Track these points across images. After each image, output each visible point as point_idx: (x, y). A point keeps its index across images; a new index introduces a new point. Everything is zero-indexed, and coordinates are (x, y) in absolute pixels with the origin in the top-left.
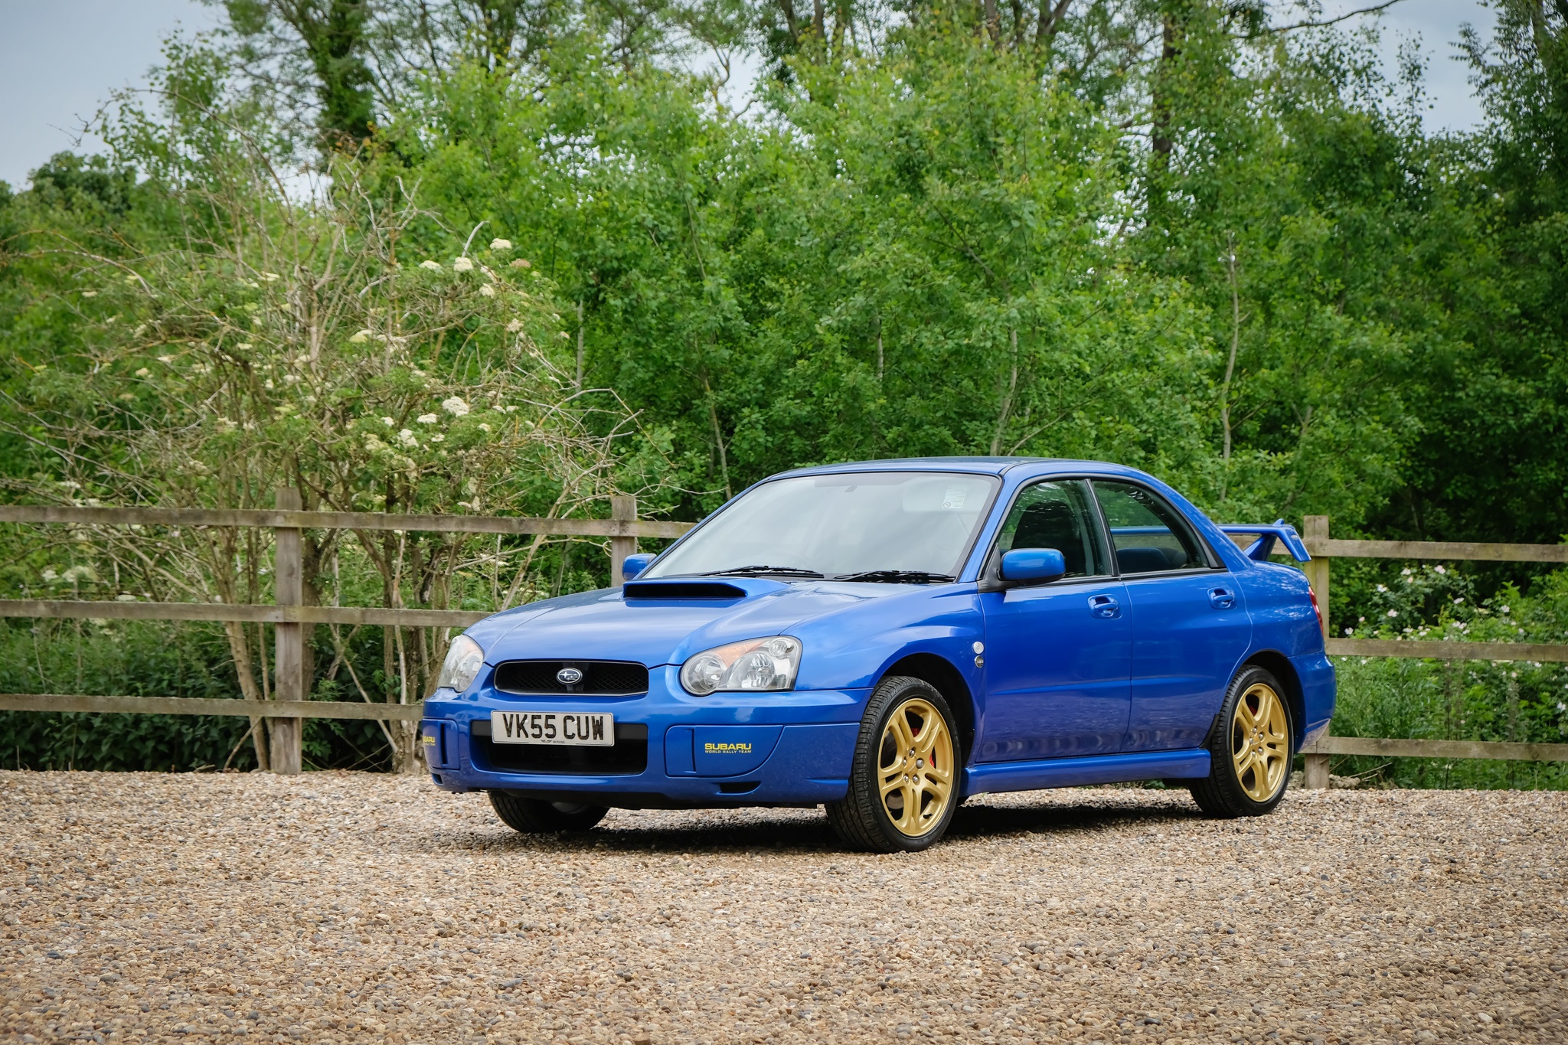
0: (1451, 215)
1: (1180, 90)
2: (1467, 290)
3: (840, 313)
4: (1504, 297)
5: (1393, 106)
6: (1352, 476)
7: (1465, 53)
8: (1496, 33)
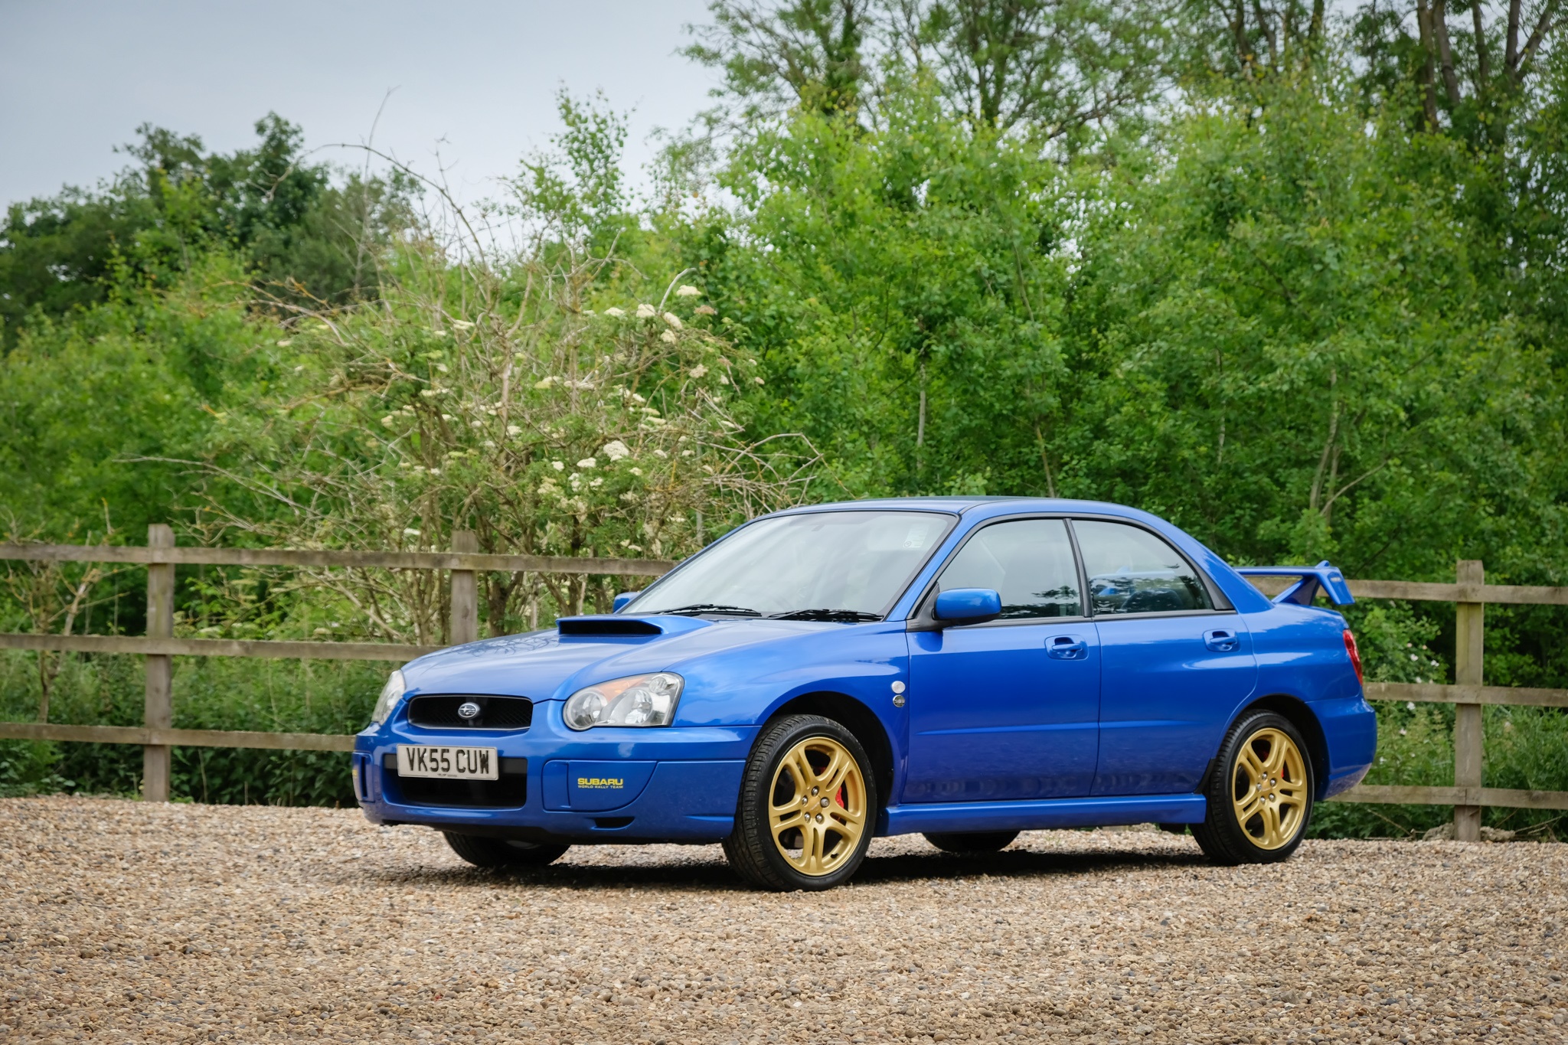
3: (1141, 359)
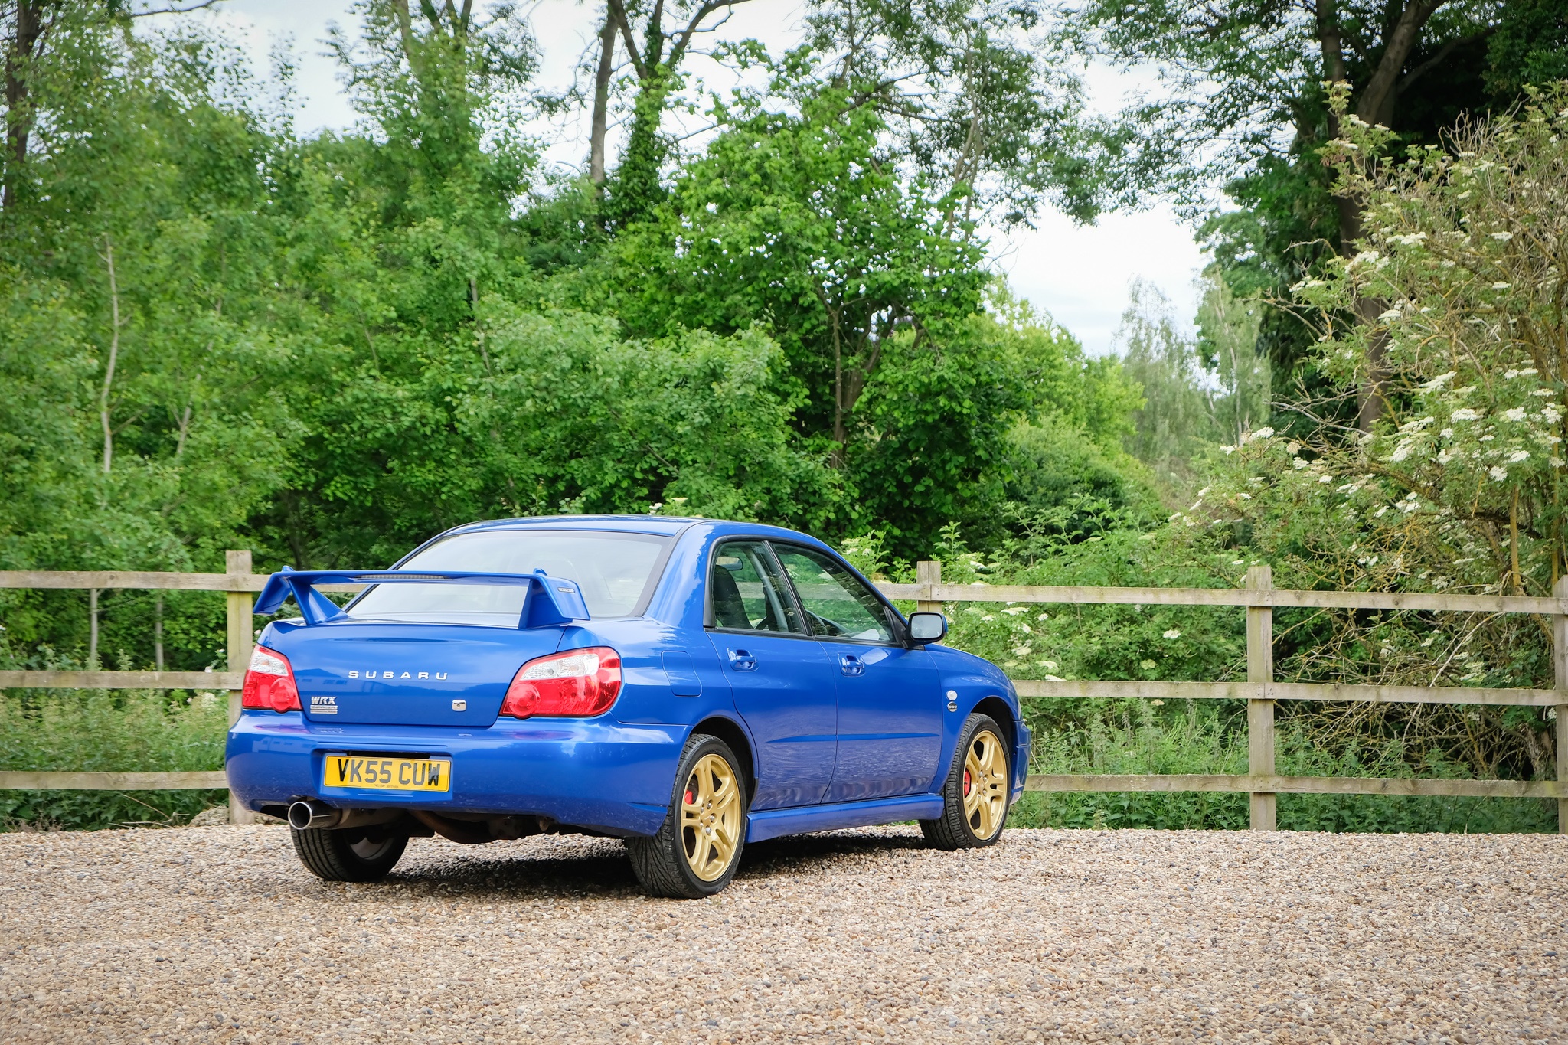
0: (326, 219)
1: (55, 89)
2: (344, 294)
4: (381, 300)
5: (264, 104)
6: (236, 481)
7: (332, 50)
8: (362, 32)
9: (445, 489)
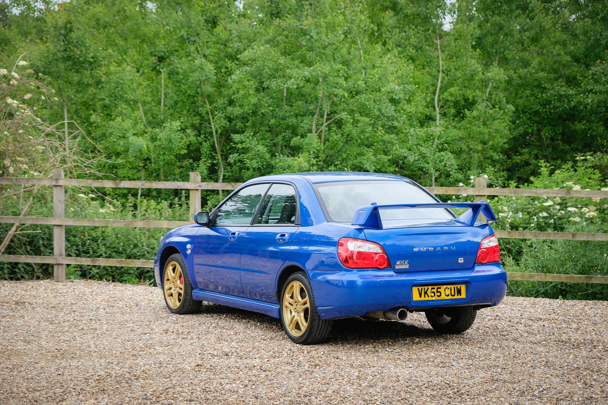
9: (589, 132)
